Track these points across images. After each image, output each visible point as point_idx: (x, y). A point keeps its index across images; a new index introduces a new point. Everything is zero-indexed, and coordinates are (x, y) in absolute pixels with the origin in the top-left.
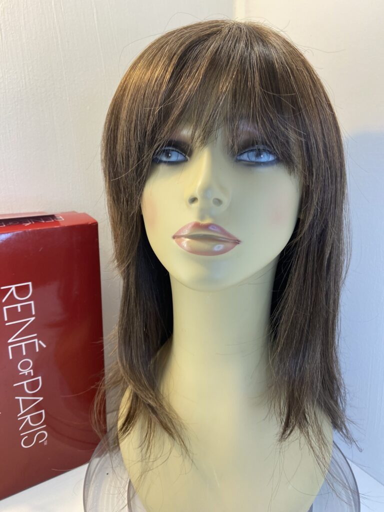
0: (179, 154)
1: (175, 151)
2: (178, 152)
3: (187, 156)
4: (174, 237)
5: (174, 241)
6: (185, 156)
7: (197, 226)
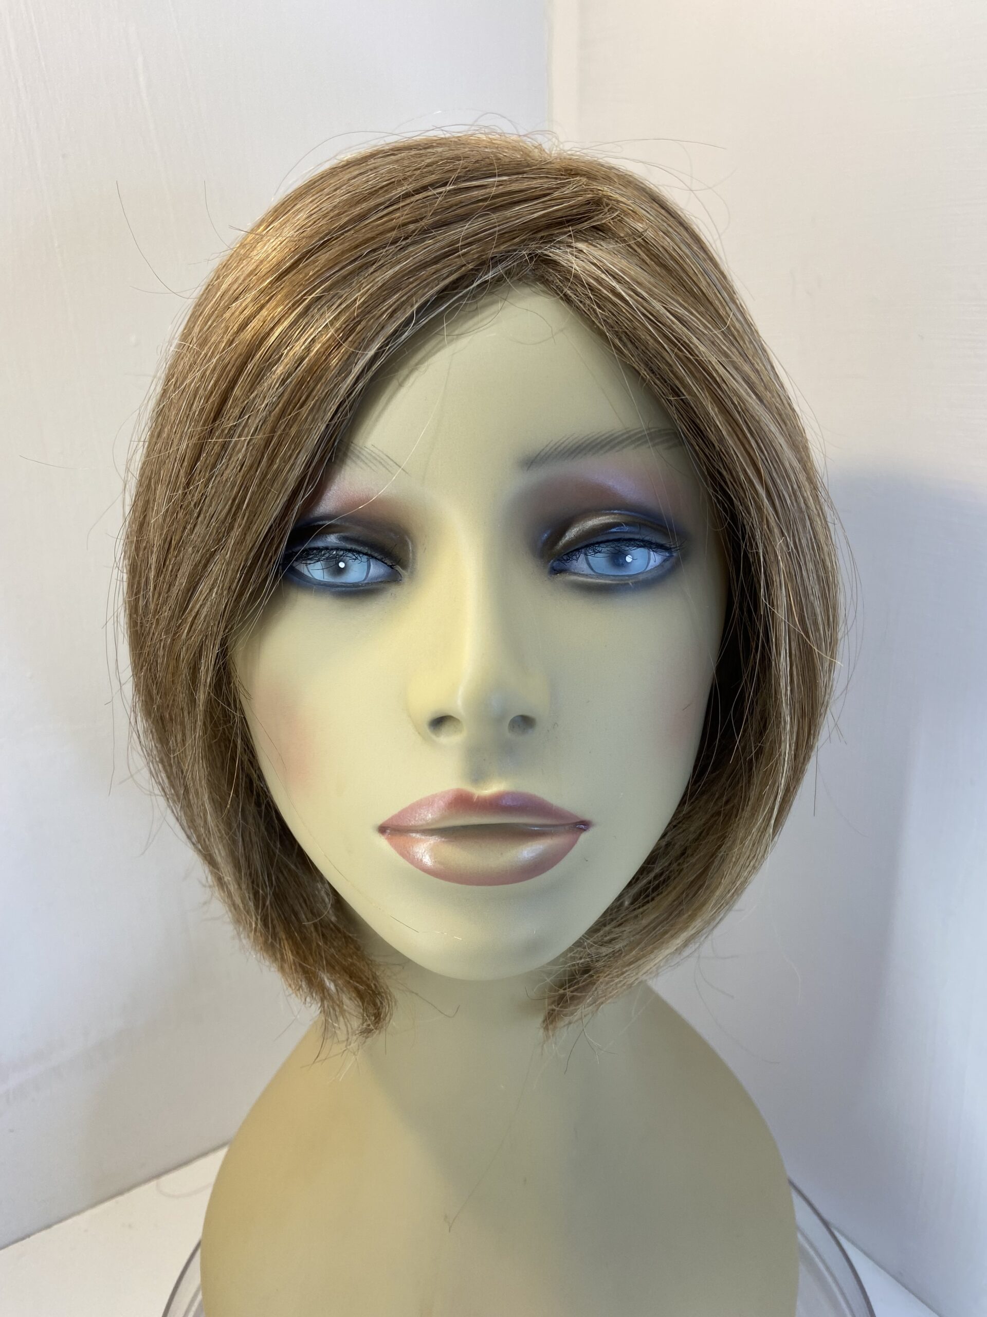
0: (372, 562)
1: (359, 552)
2: (371, 556)
3: (398, 568)
4: (382, 829)
5: (382, 842)
6: (391, 567)
7: (462, 802)
